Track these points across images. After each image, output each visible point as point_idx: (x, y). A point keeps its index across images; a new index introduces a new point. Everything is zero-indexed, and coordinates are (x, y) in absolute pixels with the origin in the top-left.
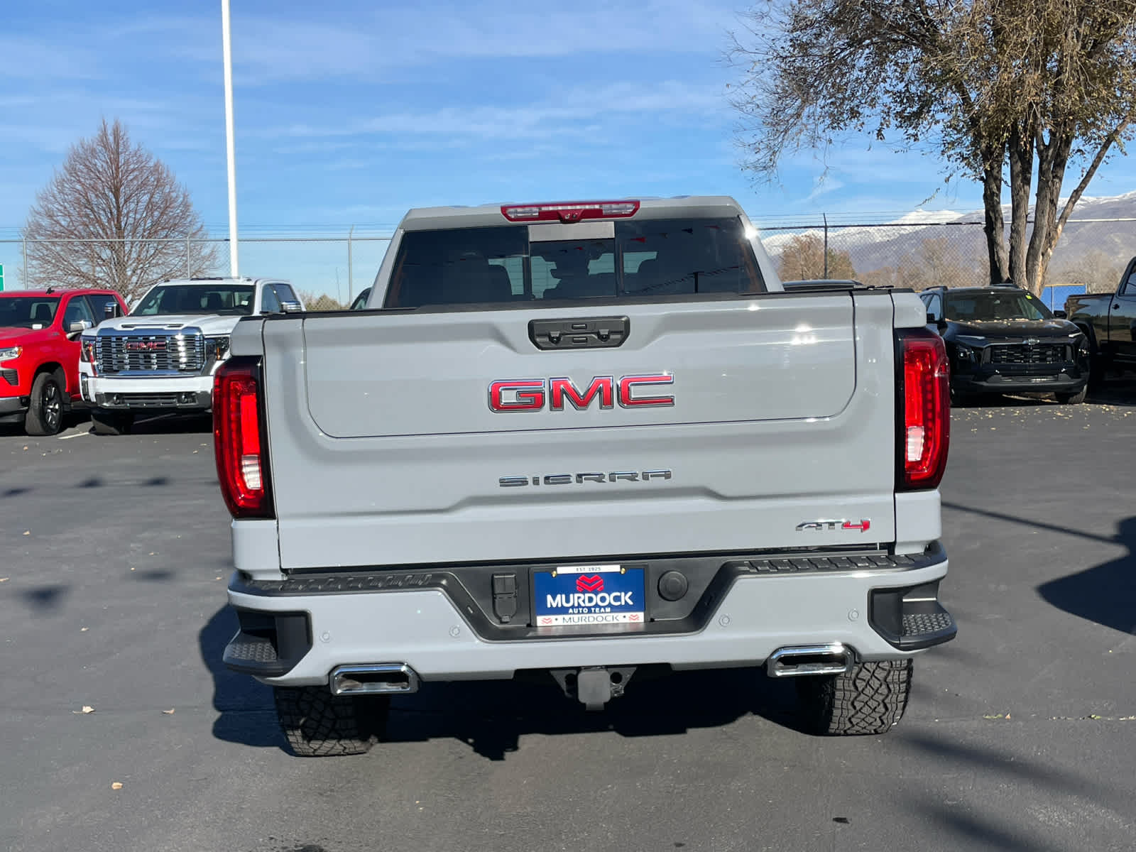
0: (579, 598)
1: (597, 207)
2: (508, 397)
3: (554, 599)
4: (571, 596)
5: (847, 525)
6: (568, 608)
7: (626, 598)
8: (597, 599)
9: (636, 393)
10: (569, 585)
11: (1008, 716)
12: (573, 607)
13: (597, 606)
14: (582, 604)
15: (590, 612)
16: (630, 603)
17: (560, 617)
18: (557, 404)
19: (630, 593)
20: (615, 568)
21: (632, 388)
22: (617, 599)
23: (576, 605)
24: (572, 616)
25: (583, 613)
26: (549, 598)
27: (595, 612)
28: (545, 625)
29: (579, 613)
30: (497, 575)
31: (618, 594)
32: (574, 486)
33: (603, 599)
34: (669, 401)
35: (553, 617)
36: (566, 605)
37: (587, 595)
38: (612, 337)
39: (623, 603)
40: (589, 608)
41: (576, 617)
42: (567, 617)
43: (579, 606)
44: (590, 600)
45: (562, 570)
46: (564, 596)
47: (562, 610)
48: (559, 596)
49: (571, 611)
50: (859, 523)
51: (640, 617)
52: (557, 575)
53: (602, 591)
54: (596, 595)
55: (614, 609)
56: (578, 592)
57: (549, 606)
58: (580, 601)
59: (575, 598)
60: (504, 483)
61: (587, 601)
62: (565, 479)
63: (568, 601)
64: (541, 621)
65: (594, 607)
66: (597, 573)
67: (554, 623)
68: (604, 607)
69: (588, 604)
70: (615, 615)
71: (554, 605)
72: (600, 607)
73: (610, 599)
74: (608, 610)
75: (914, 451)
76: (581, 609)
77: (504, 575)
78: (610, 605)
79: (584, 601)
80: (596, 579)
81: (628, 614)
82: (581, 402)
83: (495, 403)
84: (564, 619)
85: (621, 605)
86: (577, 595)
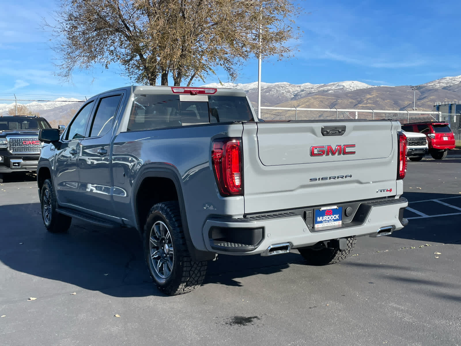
0: (326, 217)
1: (203, 90)
2: (316, 152)
4: (324, 217)
5: (387, 191)
6: (322, 221)
7: (337, 216)
8: (330, 218)
10: (324, 213)
11: (357, 255)
12: (324, 221)
13: (330, 220)
15: (328, 222)
16: (338, 218)
17: (321, 224)
18: (328, 154)
19: (338, 215)
20: (335, 207)
21: (347, 149)
23: (325, 220)
24: (324, 224)
25: (326, 222)
26: (318, 218)
30: (307, 211)
31: (335, 215)
32: (328, 181)
33: (332, 218)
34: (353, 153)
35: (319, 224)
36: (322, 220)
37: (328, 216)
38: (342, 132)
39: (336, 218)
40: (328, 221)
41: (325, 224)
42: (323, 224)
43: (326, 220)
44: (329, 218)
45: (323, 208)
46: (322, 217)
51: (340, 223)
52: (322, 210)
53: (332, 215)
54: (330, 216)
55: (335, 220)
56: (325, 216)
57: (318, 221)
60: (311, 180)
61: (328, 218)
62: (326, 179)
63: (323, 219)
64: (316, 226)
65: (329, 220)
66: (331, 209)
67: (320, 226)
68: (332, 220)
69: (328, 220)
70: (335, 222)
71: (319, 221)
75: (401, 168)
77: (309, 211)
78: (333, 219)
79: (327, 219)
80: (331, 211)
81: (338, 222)
82: (333, 153)
83: (312, 154)
84: (322, 225)
85: (336, 219)
86: (325, 217)
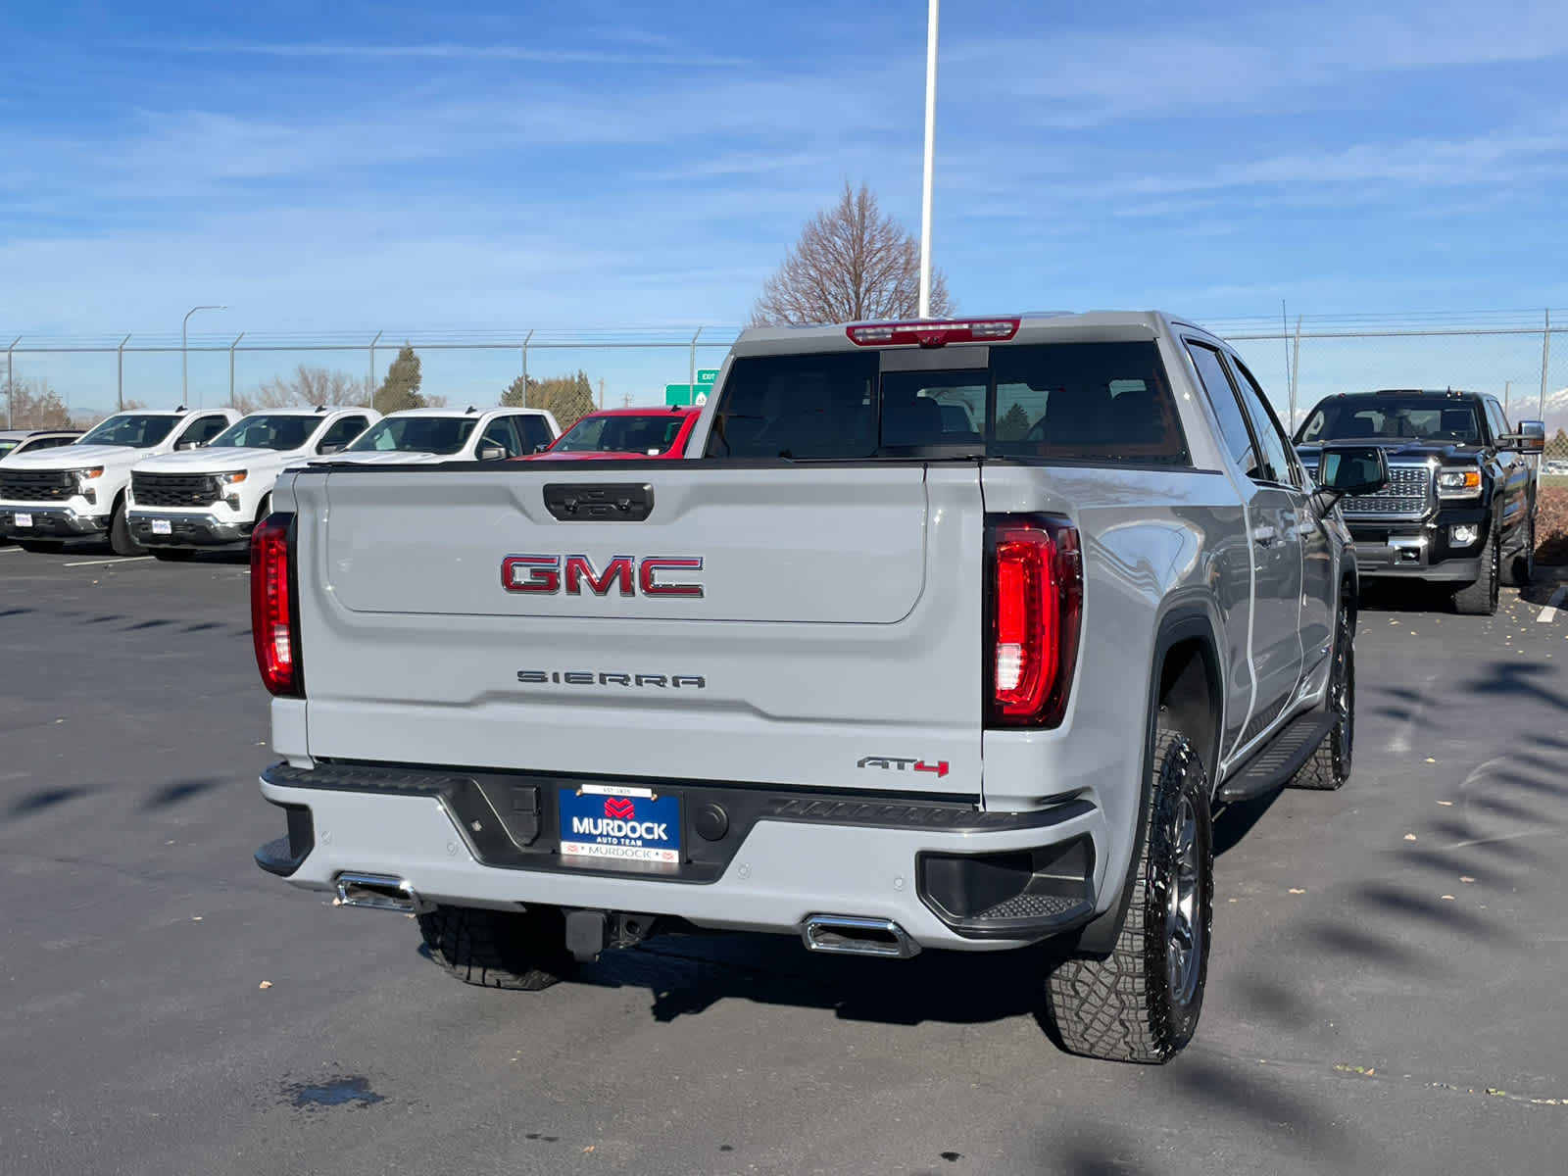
0: (608, 824)
1: (966, 326)
2: (521, 575)
3: (581, 823)
4: (600, 821)
5: (920, 766)
6: (596, 836)
7: (659, 831)
8: (626, 829)
9: (660, 578)
10: (596, 808)
12: (601, 835)
13: (627, 836)
14: (611, 833)
15: (619, 843)
16: (665, 838)
17: (587, 845)
18: (573, 587)
19: (664, 826)
20: (645, 793)
21: (656, 573)
22: (649, 831)
23: (605, 833)
24: (599, 846)
25: (612, 844)
26: (576, 820)
27: (625, 845)
28: (571, 853)
29: (607, 843)
31: (650, 825)
32: (596, 688)
34: (694, 591)
35: (579, 845)
36: (594, 832)
37: (617, 822)
38: (635, 508)
39: (656, 837)
40: (619, 838)
41: (604, 847)
42: (594, 846)
43: (608, 835)
44: (620, 828)
45: (588, 789)
46: (591, 820)
47: (589, 838)
48: (586, 820)
49: (599, 840)
50: (936, 765)
51: (673, 857)
52: (583, 795)
53: (632, 819)
54: (626, 823)
55: (647, 844)
56: (608, 818)
57: (576, 831)
58: (609, 828)
59: (606, 825)
60: (523, 676)
61: (616, 829)
62: (586, 679)
63: (596, 827)
64: (566, 847)
65: (624, 837)
66: (627, 797)
67: (581, 852)
68: (635, 839)
69: (617, 834)
70: (647, 850)
71: (581, 831)
72: (631, 839)
73: (641, 829)
74: (639, 843)
75: (1009, 673)
76: (610, 839)
77: (525, 787)
78: (641, 838)
79: (613, 829)
80: (625, 804)
81: (661, 851)
82: (600, 586)
83: (508, 582)
84: (590, 848)
85: (653, 839)
86: (606, 821)
